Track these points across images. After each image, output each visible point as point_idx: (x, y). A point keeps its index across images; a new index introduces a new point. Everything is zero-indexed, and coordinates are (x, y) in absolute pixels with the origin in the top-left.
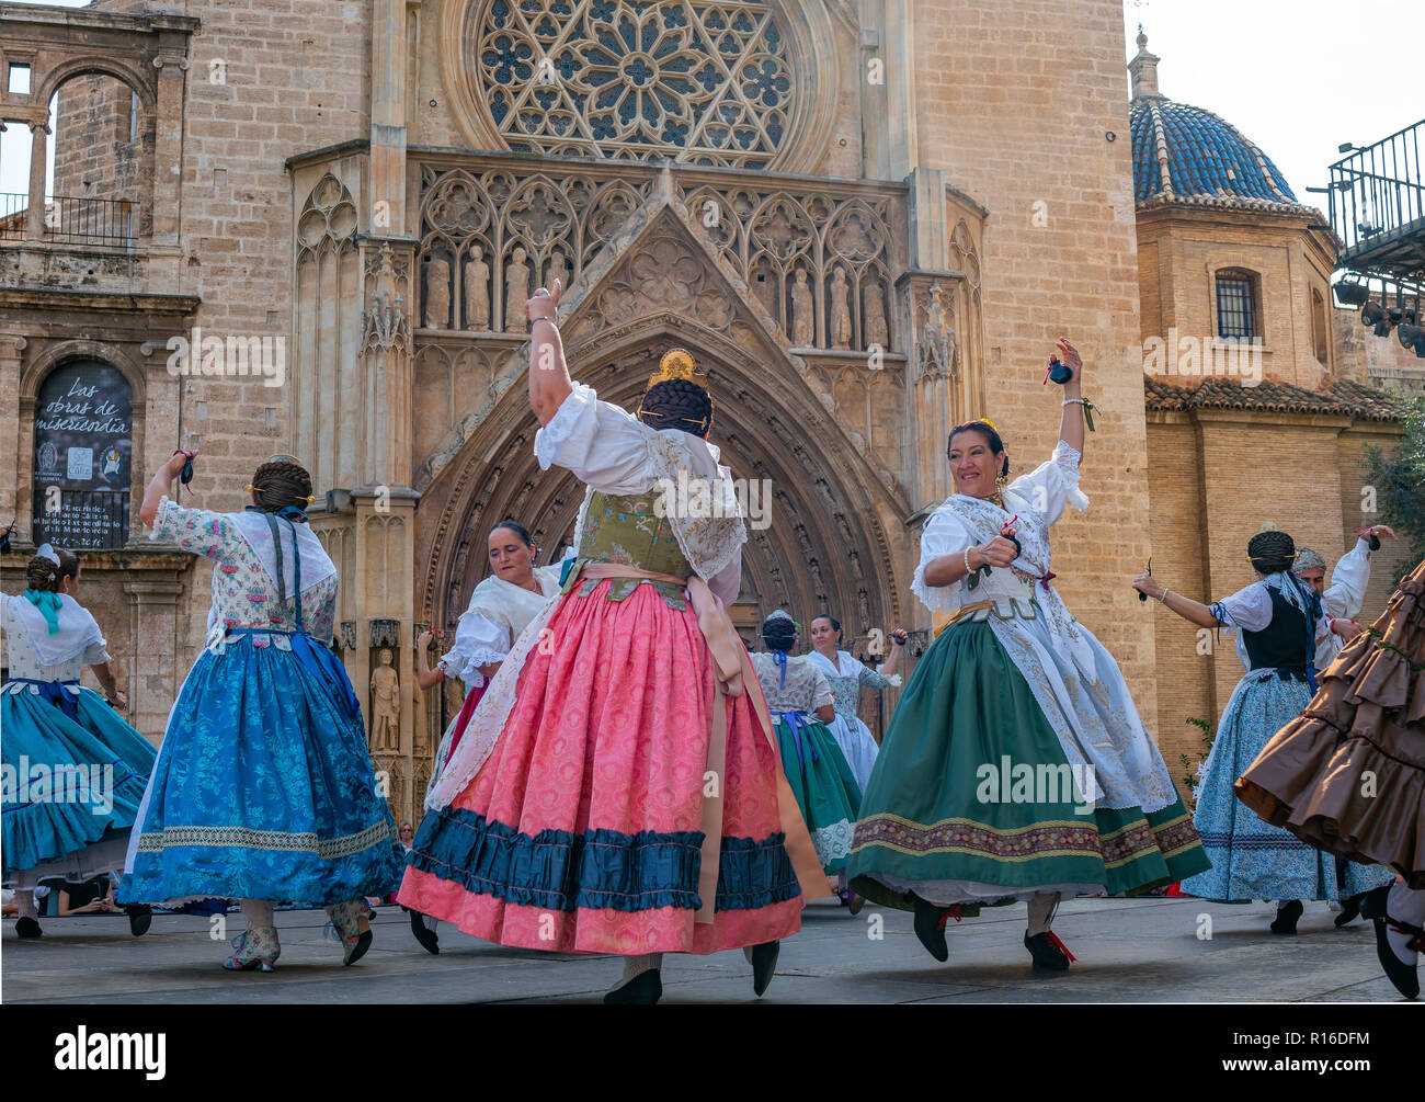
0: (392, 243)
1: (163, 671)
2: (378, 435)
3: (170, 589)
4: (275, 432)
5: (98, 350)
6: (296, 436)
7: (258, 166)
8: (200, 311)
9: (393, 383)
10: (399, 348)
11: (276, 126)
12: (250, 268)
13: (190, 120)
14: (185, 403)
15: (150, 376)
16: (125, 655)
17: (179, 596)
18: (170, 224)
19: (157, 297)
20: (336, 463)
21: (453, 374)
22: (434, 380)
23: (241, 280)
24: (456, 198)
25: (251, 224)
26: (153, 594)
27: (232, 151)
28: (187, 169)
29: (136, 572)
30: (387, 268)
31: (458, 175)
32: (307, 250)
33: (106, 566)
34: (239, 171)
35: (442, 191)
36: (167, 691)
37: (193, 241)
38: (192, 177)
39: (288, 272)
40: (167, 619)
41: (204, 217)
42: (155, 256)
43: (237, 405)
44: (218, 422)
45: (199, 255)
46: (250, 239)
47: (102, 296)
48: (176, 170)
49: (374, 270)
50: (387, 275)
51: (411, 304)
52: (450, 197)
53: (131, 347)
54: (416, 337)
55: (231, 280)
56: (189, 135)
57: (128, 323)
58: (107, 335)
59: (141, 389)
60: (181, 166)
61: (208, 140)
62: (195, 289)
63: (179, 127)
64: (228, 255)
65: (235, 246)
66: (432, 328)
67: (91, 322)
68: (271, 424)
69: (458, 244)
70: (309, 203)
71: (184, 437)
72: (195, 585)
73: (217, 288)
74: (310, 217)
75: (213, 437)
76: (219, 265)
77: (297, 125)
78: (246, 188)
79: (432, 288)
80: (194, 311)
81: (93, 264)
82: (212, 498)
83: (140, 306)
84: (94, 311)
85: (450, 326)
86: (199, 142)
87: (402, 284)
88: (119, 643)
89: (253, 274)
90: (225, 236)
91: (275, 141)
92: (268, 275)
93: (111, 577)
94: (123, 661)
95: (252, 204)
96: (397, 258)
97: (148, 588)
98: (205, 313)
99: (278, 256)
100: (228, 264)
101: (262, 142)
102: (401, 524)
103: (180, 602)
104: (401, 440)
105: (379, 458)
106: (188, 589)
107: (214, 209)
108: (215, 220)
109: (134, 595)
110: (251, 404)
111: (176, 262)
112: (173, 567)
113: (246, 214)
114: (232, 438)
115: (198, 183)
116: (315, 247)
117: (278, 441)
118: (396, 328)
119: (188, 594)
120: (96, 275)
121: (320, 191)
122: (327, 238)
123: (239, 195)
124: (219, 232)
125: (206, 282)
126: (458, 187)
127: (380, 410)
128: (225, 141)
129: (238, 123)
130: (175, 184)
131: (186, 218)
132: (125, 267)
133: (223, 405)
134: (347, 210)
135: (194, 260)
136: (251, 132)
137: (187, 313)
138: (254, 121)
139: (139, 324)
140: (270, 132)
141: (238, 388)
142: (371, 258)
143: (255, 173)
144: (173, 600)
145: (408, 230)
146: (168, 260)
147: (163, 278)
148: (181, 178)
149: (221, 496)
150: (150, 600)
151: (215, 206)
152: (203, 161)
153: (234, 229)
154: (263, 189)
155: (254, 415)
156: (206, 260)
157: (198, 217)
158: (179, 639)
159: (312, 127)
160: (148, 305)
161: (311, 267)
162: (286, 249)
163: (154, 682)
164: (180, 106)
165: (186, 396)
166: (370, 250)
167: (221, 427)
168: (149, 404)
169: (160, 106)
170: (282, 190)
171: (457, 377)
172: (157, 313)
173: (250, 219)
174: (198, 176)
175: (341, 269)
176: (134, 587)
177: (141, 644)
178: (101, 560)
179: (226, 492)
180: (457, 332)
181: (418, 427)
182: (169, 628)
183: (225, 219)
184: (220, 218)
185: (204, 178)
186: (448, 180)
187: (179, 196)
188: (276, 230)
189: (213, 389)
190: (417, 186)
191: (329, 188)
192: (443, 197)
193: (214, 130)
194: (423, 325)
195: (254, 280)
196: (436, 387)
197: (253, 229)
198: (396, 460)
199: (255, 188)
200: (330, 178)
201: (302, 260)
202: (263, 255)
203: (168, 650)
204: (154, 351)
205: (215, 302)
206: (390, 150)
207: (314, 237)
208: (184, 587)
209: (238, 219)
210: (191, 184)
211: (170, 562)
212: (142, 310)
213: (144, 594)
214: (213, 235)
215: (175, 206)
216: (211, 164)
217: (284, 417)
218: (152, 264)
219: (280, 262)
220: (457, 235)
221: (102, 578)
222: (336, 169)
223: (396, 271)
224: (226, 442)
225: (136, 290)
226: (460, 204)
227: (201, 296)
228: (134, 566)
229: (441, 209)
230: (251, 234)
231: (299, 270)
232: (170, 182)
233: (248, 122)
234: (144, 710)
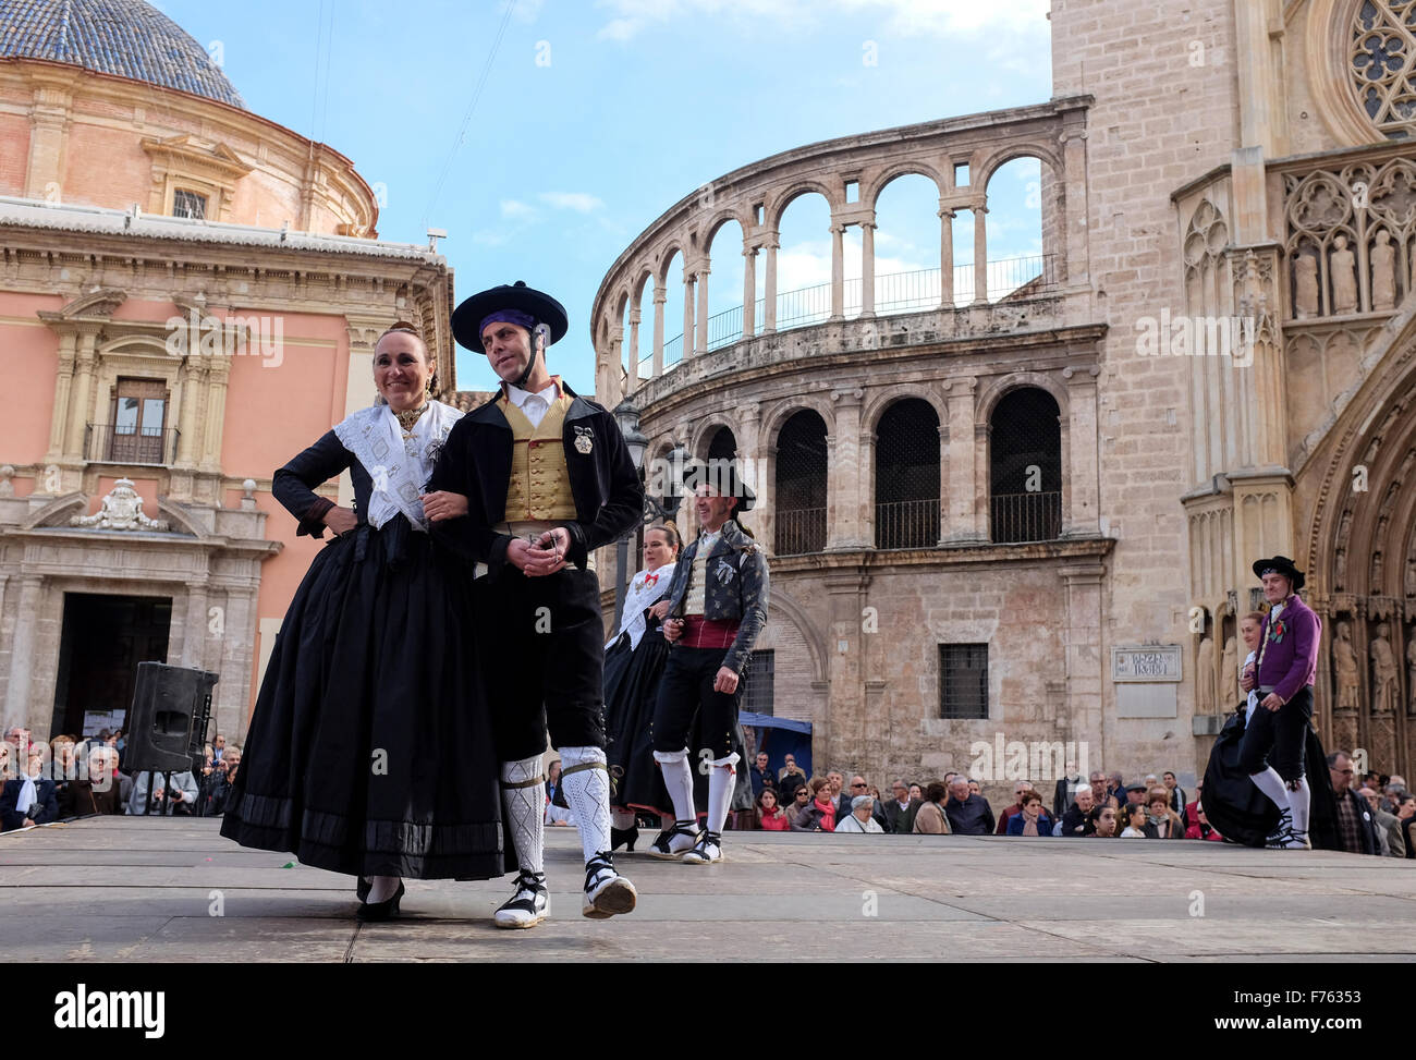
0: (1255, 250)
1: (1092, 640)
2: (1251, 421)
3: (1093, 570)
4: (1176, 429)
5: (1031, 378)
6: (1193, 430)
7: (1147, 205)
8: (1109, 334)
9: (1261, 374)
10: (1266, 341)
11: (1161, 168)
12: (1147, 292)
13: (1091, 178)
14: (1101, 413)
15: (1072, 394)
16: (1062, 628)
17: (1102, 576)
18: (1081, 267)
19: (1071, 329)
20: (1224, 450)
21: (1323, 357)
22: (1308, 365)
23: (1142, 303)
24: (1319, 197)
25: (1147, 254)
26: (1081, 576)
27: (1127, 196)
28: (1092, 218)
29: (1067, 558)
30: (1252, 273)
31: (1318, 176)
32: (1192, 268)
33: (1043, 555)
34: (1133, 212)
35: (1304, 194)
36: (1095, 657)
37: (1100, 278)
38: (1096, 224)
39: (1179, 289)
40: (1093, 596)
41: (1107, 256)
42: (1070, 295)
43: (1143, 409)
44: (1126, 426)
45: (1105, 289)
46: (1146, 267)
47: (1030, 335)
48: (1083, 222)
49: (1241, 276)
50: (1251, 279)
51: (1276, 300)
52: (1313, 198)
53: (1058, 373)
54: (1285, 330)
55: (1132, 305)
56: (1091, 190)
57: (1053, 353)
58: (1037, 366)
59: (1066, 406)
60: (1087, 218)
61: (1107, 192)
62: (1104, 316)
63: (1083, 187)
64: (1129, 284)
65: (1134, 275)
66: (1303, 318)
67: (1024, 357)
68: (1173, 422)
69: (1322, 239)
70: (1191, 228)
71: (1101, 442)
72: (1115, 566)
73: (1121, 313)
74: (1193, 238)
75: (1124, 439)
76: (1122, 293)
77: (1180, 163)
78: (1139, 225)
79: (1300, 283)
80: (1104, 335)
81: (1023, 310)
82: (1126, 490)
83: (1060, 338)
84: (1026, 348)
85: (1320, 313)
86: (1099, 195)
87: (1268, 285)
88: (1057, 619)
89: (1150, 297)
90: (1126, 268)
91: (1162, 180)
92: (1163, 294)
93: (1049, 564)
94: (1060, 633)
95: (1146, 238)
96: (1262, 262)
97: (1077, 571)
98: (1113, 335)
99: (1171, 278)
100: (1129, 291)
101: (1150, 184)
102: (1274, 499)
103: (1104, 581)
104: (1273, 423)
105: (1252, 442)
106: (1109, 569)
107: (1116, 248)
108: (1117, 257)
109: (1066, 577)
110: (1154, 407)
111: (1087, 297)
112: (1095, 552)
113: (1141, 246)
114: (1139, 438)
115: (1101, 229)
116: (1197, 264)
117: (1178, 436)
118: (1261, 324)
119: (1109, 574)
120: (1027, 319)
121: (1199, 216)
122: (1207, 255)
123: (1135, 232)
124: (1120, 265)
125: (1112, 309)
126: (1320, 188)
127: (1251, 399)
128: (1120, 190)
129: (1130, 172)
130: (1083, 233)
131: (1094, 259)
132: (1049, 308)
133: (1131, 410)
134: (1221, 227)
135: (1101, 293)
136: (1141, 177)
137: (1098, 338)
138: (1144, 168)
139: (1061, 353)
140: (1157, 173)
141: (1142, 395)
142: (1238, 266)
143: (1146, 212)
144: (1097, 580)
145: (1271, 234)
146: (1080, 297)
147: (1078, 313)
148: (1088, 227)
149: (1133, 488)
150: (1080, 581)
151: (1116, 245)
152: (1104, 209)
153: (1133, 261)
154: (1154, 223)
155: (1157, 416)
156: (1111, 291)
157: (1103, 257)
158: (1104, 613)
159: (1192, 162)
160: (1067, 336)
161: (1197, 281)
162: (1176, 269)
163: (1084, 650)
164: (1083, 169)
165: (1102, 407)
166: (1236, 260)
167: (1131, 429)
168: (1072, 418)
169: (1068, 172)
170: (1171, 220)
171: (1328, 360)
172: (1074, 342)
173: (1146, 250)
174: (1101, 224)
175: (1219, 280)
176: (1065, 571)
177: (1074, 618)
178: (1039, 551)
179: (1137, 485)
180: (1327, 318)
181: (1291, 408)
182: (1095, 604)
183: (1124, 254)
184: (1120, 254)
185: (1106, 223)
186: (1309, 183)
187: (1087, 243)
188: (1167, 255)
189: (1122, 398)
190: (1279, 194)
191: (1206, 211)
192: (1305, 199)
193: (1111, 182)
194: (1295, 317)
195: (1152, 301)
196: (1309, 371)
197: (1148, 259)
198: (1268, 443)
199: (1148, 223)
200: (1205, 203)
201: (1189, 278)
202: (1157, 279)
203: (1095, 623)
204: (1074, 373)
205: (1120, 325)
206: (1249, 171)
207: (1197, 255)
208: (1106, 568)
209: (1135, 252)
210: (1096, 231)
211: (1091, 548)
212: (1062, 341)
213: (1074, 576)
214: (1115, 270)
215: (1084, 251)
216: (1110, 210)
217: (1184, 414)
218: (1069, 302)
219: (1171, 282)
220: (1321, 230)
221: (1042, 565)
222: (1209, 194)
223: (1262, 273)
224: (1135, 442)
225: (1058, 326)
226: (1324, 202)
227: (1109, 323)
228: (1064, 554)
229: (1306, 209)
230: (1147, 262)
231: (1187, 286)
232: (1078, 232)
233: (1139, 170)
234: (1079, 674)
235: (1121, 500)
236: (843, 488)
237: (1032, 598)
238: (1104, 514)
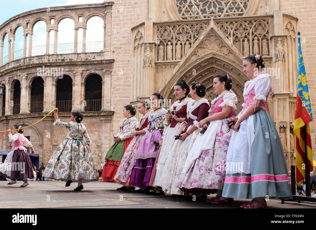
0: (149, 43)
1: (108, 135)
2: (146, 85)
3: (109, 119)
4: (130, 86)
5: (96, 72)
6: (134, 86)
7: (125, 31)
8: (115, 62)
9: (149, 73)
10: (150, 66)
11: (129, 22)
12: (124, 52)
13: (112, 23)
14: (112, 81)
15: (105, 76)
16: (101, 132)
17: (111, 120)
18: (109, 45)
19: (106, 60)
20: (140, 91)
21: (164, 70)
22: (160, 72)
23: (123, 55)
24: (165, 32)
25: (125, 43)
26: (106, 120)
27: (121, 28)
28: (112, 33)
29: (102, 116)
30: (148, 49)
31: (165, 27)
32: (135, 47)
33: (97, 115)
34: (122, 32)
35: (162, 31)
36: (108, 139)
37: (113, 48)
38: (113, 35)
39: (132, 52)
40: (108, 125)
41: (115, 42)
42: (106, 52)
43: (122, 81)
44: (118, 84)
45: (114, 51)
46: (124, 46)
47: (95, 61)
48: (110, 34)
49: (146, 50)
50: (148, 50)
51: (153, 56)
52: (164, 32)
53: (102, 71)
54: (155, 63)
55: (121, 55)
56: (112, 26)
57: (101, 66)
58: (97, 69)
59: (104, 78)
60: (111, 33)
61: (116, 27)
62: (114, 57)
63: (110, 25)
64: (120, 50)
65: (121, 48)
66: (160, 61)
67: (94, 66)
68: (129, 84)
69: (165, 42)
70: (135, 37)
71: (112, 88)
72: (114, 118)
73: (118, 57)
74: (136, 40)
75: (117, 87)
76: (118, 52)
77: (134, 21)
78: (123, 36)
79: (160, 52)
80: (113, 62)
81: (94, 55)
82: (117, 100)
83: (103, 62)
84: (95, 64)
85: (164, 60)
86: (114, 27)
87: (152, 52)
88: (100, 130)
89: (125, 53)
90: (120, 46)
91: (129, 25)
92: (128, 53)
93: (98, 117)
94: (100, 133)
95: (125, 39)
96: (151, 47)
97: (105, 119)
98: (116, 62)
99: (130, 49)
100: (120, 52)
101: (127, 26)
103: (111, 121)
104: (151, 85)
105: (146, 90)
106: (113, 119)
107: (117, 41)
108: (118, 43)
109: (102, 120)
110: (125, 80)
111: (110, 52)
112: (109, 114)
113: (124, 41)
114: (121, 87)
115: (114, 36)
117: (130, 87)
118: (149, 62)
119: (112, 120)
120: (95, 57)
121: (137, 34)
122: (139, 44)
123: (122, 37)
124: (118, 45)
125: (116, 56)
126: (165, 30)
127: (146, 79)
128: (119, 26)
129: (122, 22)
130: (110, 37)
131: (112, 43)
132: (101, 55)
133: (119, 81)
134: (142, 37)
135: (113, 52)
136: (125, 24)
137: (112, 63)
138: (125, 22)
139: (103, 66)
140: (128, 23)
141: (122, 77)
142: (145, 47)
143: (125, 32)
144: (110, 121)
145: (153, 40)
146: (108, 52)
147: (107, 57)
148: (111, 35)
149: (119, 99)
150: (105, 121)
151: (117, 40)
152: (115, 31)
153: (121, 44)
154: (127, 35)
155: (125, 82)
156: (116, 51)
157: (114, 43)
158: (111, 129)
159: (137, 21)
160: (105, 62)
161: (136, 50)
162: (131, 47)
163: (106, 138)
164: (110, 20)
165: (112, 80)
166: (145, 46)
167: (119, 85)
168: (105, 82)
169: (107, 21)
170: (131, 35)
171: (165, 71)
172: (106, 63)
173: (124, 42)
174: (114, 35)
175: (141, 50)
176: (102, 119)
177: (103, 130)
178: (96, 114)
179: (120, 99)
180: (165, 61)
181: (156, 82)
182: (109, 127)
183: (119, 43)
184: (118, 42)
185: (115, 35)
186: (163, 28)
187: (110, 39)
188: (130, 44)
189: (117, 78)
190: (156, 31)
191: (139, 33)
193: (117, 24)
194: (158, 61)
195: (126, 54)
196: (160, 73)
197: (125, 44)
198: (150, 90)
199: (125, 35)
200: (139, 31)
201: (134, 49)
202: (127, 49)
203: (109, 131)
204: (106, 71)
205: (117, 60)
206: (149, 24)
207: (136, 44)
208: (112, 118)
209: (122, 42)
210: (113, 36)
211: (108, 113)
212: (103, 63)
213: (104, 120)
214: (117, 46)
215: (110, 41)
216: (117, 31)
217: (131, 82)
218: (105, 53)
219: (130, 50)
220: (165, 40)
221: (97, 117)
222: (140, 29)
223: (150, 49)
224: (120, 88)
225: (103, 59)
226: (166, 33)
227: (115, 59)
228: (101, 115)
229: (162, 35)
230: (125, 45)
231: (134, 51)
232: (109, 36)
233: (124, 22)
234: (104, 143)
235: (116, 102)
236: (48, 97)
237: (94, 125)
238: (112, 105)
